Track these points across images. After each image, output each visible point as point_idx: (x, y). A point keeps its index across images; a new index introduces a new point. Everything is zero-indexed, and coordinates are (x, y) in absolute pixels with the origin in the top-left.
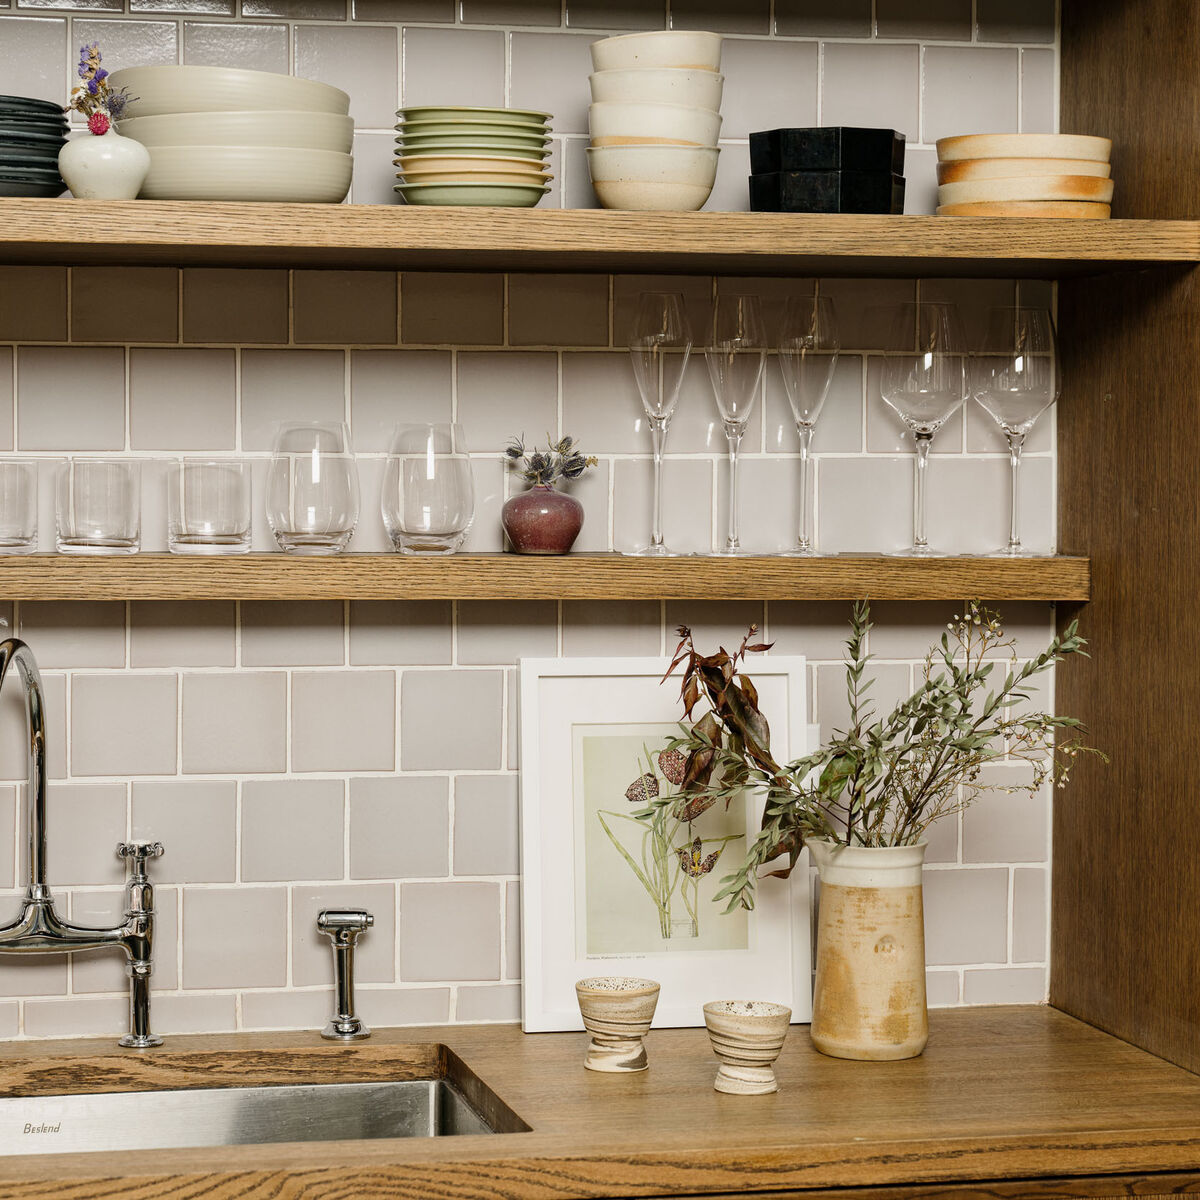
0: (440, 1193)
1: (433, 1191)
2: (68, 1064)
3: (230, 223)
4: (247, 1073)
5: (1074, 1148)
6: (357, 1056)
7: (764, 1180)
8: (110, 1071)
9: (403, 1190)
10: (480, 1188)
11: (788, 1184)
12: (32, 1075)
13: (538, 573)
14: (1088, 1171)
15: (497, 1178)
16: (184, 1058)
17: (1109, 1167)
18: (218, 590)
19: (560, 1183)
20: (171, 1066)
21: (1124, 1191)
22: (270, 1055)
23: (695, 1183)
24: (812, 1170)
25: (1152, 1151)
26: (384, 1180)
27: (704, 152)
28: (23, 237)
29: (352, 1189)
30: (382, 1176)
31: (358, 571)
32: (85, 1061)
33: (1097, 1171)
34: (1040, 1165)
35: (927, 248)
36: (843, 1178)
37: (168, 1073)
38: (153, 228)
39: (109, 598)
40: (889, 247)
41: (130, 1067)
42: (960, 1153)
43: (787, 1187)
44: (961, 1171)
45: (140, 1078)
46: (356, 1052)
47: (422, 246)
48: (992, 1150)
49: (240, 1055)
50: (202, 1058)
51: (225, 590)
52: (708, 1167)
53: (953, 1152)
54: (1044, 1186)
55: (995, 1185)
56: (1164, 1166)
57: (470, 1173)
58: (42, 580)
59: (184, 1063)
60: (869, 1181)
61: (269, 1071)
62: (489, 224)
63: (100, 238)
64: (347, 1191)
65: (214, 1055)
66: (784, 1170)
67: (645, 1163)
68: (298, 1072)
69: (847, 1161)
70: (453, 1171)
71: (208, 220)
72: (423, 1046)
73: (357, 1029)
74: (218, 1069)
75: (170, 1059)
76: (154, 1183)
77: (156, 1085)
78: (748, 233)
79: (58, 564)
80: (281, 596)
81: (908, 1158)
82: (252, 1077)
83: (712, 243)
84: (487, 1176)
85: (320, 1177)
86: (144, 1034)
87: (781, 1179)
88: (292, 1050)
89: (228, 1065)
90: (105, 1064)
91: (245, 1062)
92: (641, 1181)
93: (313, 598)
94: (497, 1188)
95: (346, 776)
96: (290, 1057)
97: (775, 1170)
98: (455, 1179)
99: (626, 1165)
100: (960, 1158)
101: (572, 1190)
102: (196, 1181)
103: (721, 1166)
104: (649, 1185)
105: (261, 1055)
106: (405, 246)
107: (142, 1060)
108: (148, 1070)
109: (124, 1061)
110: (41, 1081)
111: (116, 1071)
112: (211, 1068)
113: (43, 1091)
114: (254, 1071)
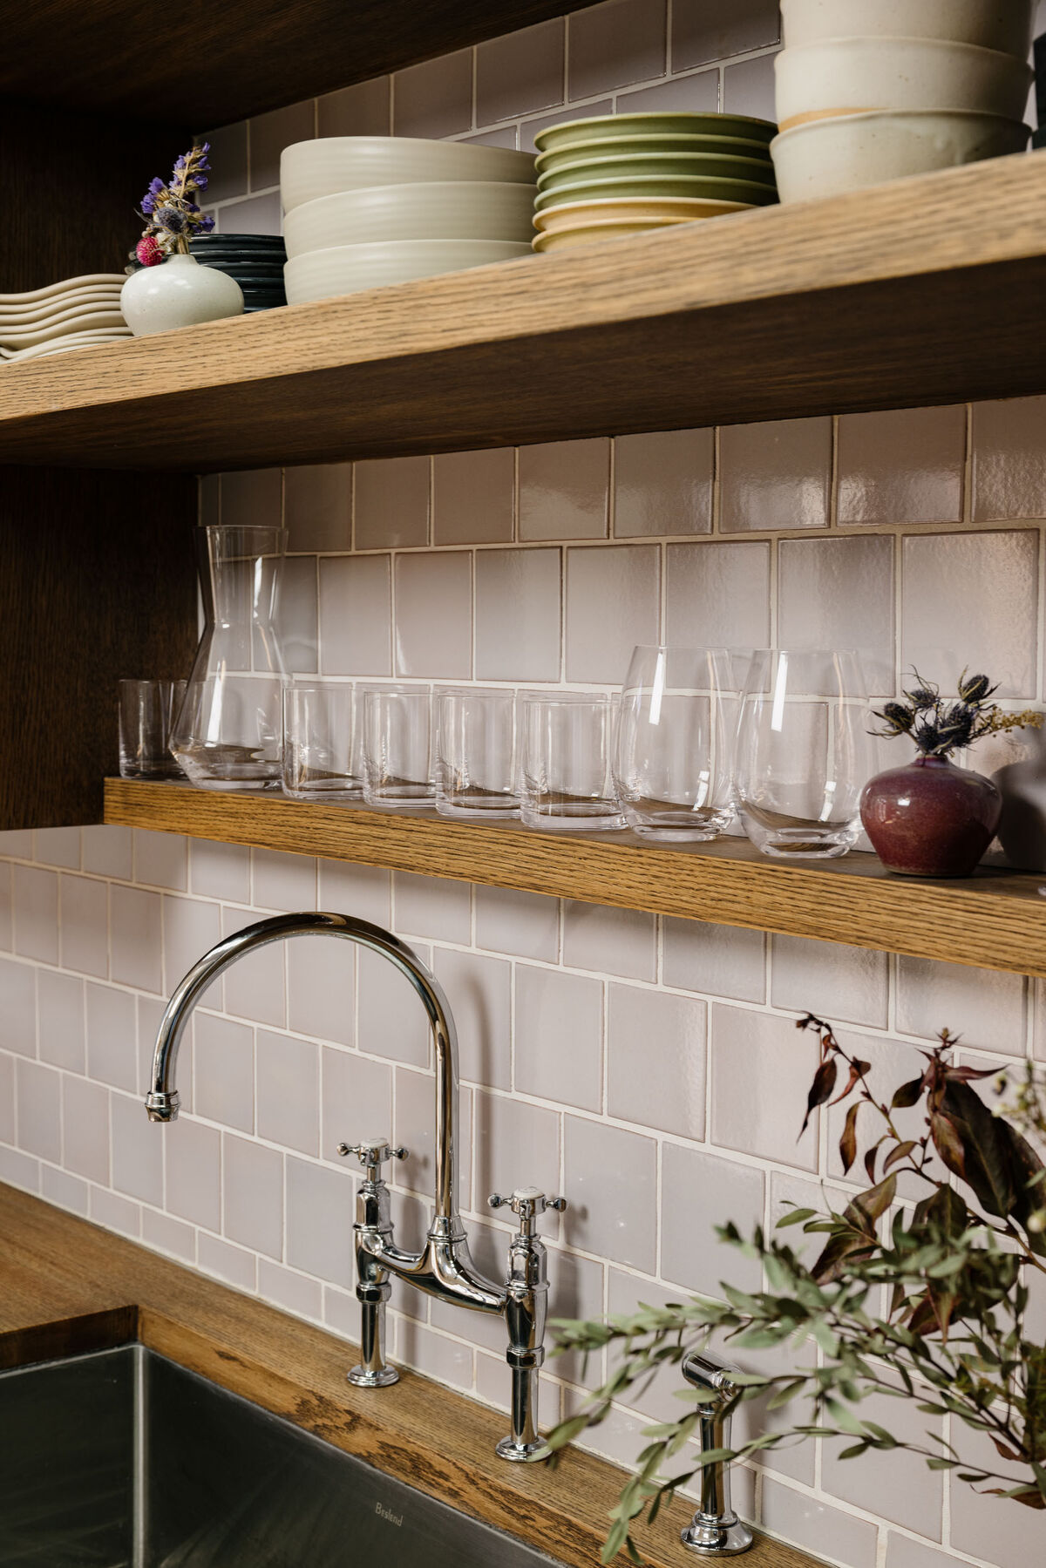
2: (409, 1448)
8: (441, 1474)
12: (383, 1445)
18: (521, 878)
20: (492, 1497)
22: (579, 1530)
32: (422, 1452)
37: (487, 1503)
45: (466, 1497)
49: (551, 1515)
50: (519, 1500)
59: (501, 1498)
61: (577, 1551)
65: (528, 1502)
74: (532, 1523)
75: (491, 1487)
77: (478, 1513)
89: (542, 1522)
90: (437, 1463)
91: (555, 1527)
96: (596, 1543)
105: (570, 1525)
107: (467, 1476)
108: (471, 1489)
109: (453, 1467)
110: (389, 1456)
111: (447, 1478)
112: (525, 1517)
113: (390, 1470)
114: (564, 1544)
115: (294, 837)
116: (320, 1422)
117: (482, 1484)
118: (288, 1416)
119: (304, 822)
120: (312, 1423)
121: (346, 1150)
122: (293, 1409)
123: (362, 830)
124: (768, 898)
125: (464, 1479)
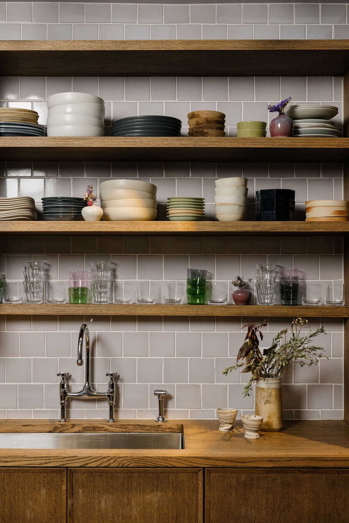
0: (155, 464)
1: (153, 463)
2: (92, 426)
4: (135, 429)
5: (322, 460)
7: (239, 465)
8: (102, 428)
9: (146, 463)
10: (165, 463)
11: (245, 466)
12: (83, 428)
14: (326, 467)
15: (170, 461)
16: (119, 425)
17: (331, 466)
18: (128, 313)
19: (186, 463)
20: (116, 427)
21: (336, 472)
22: (140, 425)
23: (221, 464)
24: (251, 463)
25: (344, 462)
26: (141, 460)
27: (241, 207)
29: (133, 462)
30: (141, 459)
32: (96, 425)
33: (328, 467)
34: (313, 465)
35: (293, 229)
36: (260, 465)
37: (116, 429)
38: (100, 227)
39: (102, 315)
41: (107, 427)
42: (291, 460)
43: (245, 467)
44: (291, 465)
45: (109, 430)
46: (161, 425)
47: (164, 231)
48: (300, 460)
49: (133, 425)
50: (124, 425)
51: (129, 313)
52: (224, 461)
53: (289, 460)
54: (314, 470)
55: (301, 469)
56: (347, 466)
57: (163, 459)
59: (120, 427)
60: (266, 466)
61: (140, 429)
62: (181, 225)
63: (87, 230)
64: (132, 462)
65: (127, 425)
66: (244, 462)
67: (208, 459)
68: (147, 430)
69: (261, 461)
70: (158, 459)
71: (113, 225)
72: (178, 425)
73: (163, 420)
74: (128, 428)
76: (85, 458)
77: (113, 431)
78: (246, 227)
79: (90, 306)
80: (143, 314)
81: (277, 461)
82: (136, 430)
83: (237, 229)
84: (167, 460)
85: (125, 458)
86: (112, 419)
87: (243, 465)
88: (146, 424)
89: (130, 427)
90: (100, 426)
91: (134, 427)
92: (207, 463)
93: (150, 315)
94: (170, 463)
95: (163, 358)
96: (145, 426)
97: (242, 462)
99: (203, 459)
100: (291, 462)
101: (189, 465)
102: (95, 458)
103: (227, 461)
104: (209, 464)
105: (138, 425)
106: (160, 231)
107: (109, 425)
108: (111, 428)
112: (126, 428)
113: (86, 432)
114: (137, 429)
116: (62, 429)
118: (50, 432)
120: (59, 431)
121: (58, 375)
122: (52, 430)
125: (108, 426)
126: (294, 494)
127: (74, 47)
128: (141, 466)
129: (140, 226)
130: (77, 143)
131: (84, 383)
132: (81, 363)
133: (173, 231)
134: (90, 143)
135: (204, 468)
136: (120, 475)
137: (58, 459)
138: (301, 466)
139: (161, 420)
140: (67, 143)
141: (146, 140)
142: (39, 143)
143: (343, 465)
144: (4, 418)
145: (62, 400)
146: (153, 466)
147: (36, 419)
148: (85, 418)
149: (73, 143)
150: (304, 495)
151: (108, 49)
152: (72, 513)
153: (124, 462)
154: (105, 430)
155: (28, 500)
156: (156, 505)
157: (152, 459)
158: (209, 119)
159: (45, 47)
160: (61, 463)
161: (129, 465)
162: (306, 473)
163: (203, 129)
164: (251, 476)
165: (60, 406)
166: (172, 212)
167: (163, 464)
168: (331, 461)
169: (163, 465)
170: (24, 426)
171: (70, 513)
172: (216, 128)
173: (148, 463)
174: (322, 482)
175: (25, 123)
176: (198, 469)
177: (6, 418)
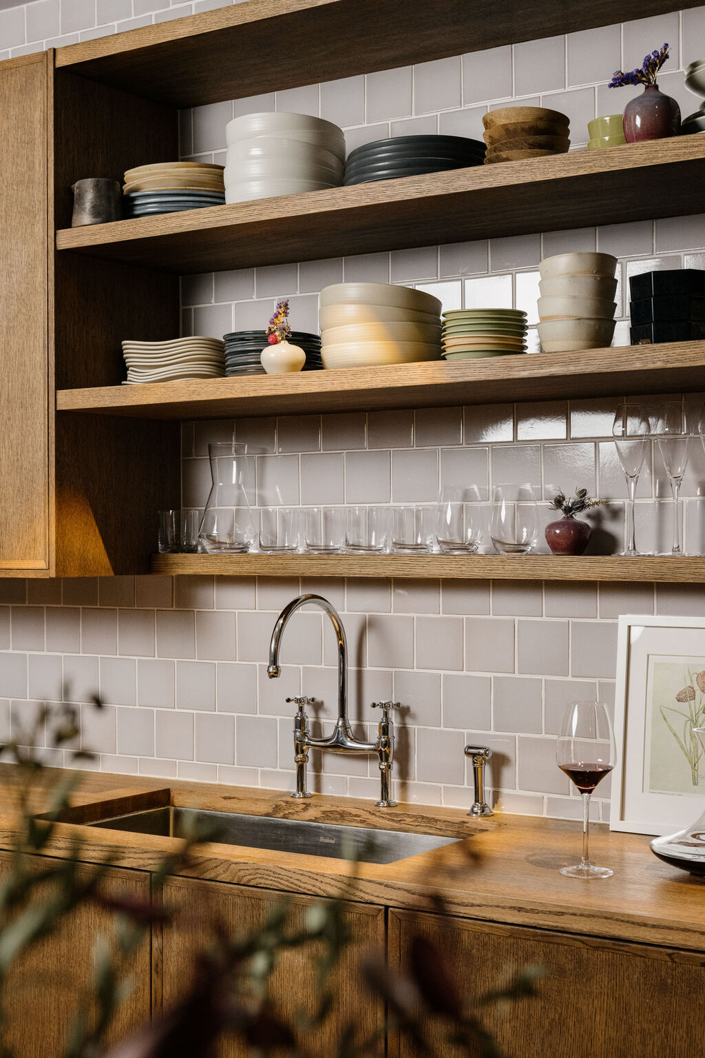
0: (296, 885)
1: (292, 883)
2: (338, 809)
3: (304, 382)
4: (417, 826)
5: (633, 923)
6: (467, 825)
8: (356, 816)
9: (280, 880)
10: (314, 886)
11: (465, 914)
12: (324, 812)
13: (551, 565)
14: (641, 940)
15: (322, 882)
17: (654, 940)
18: (398, 572)
19: (350, 890)
20: (383, 817)
21: (667, 958)
22: (427, 818)
23: (417, 903)
24: (478, 908)
26: (271, 873)
28: (223, 397)
30: (271, 871)
31: (462, 563)
32: (345, 809)
33: (647, 941)
34: (612, 931)
35: (653, 363)
36: (495, 916)
37: (381, 820)
39: (352, 576)
40: (630, 364)
42: (563, 914)
43: (465, 915)
44: (563, 925)
45: (369, 821)
46: (467, 823)
47: (388, 386)
48: (582, 915)
49: (414, 816)
51: (401, 572)
53: (559, 912)
54: (614, 944)
55: (584, 938)
56: (692, 946)
57: (309, 877)
58: (324, 566)
59: (388, 817)
60: (510, 921)
61: (426, 826)
62: (419, 371)
64: (256, 876)
65: (401, 814)
67: (392, 887)
68: (440, 829)
69: (498, 906)
70: (302, 875)
73: (483, 811)
74: (404, 822)
75: (382, 814)
77: (376, 826)
80: (427, 576)
81: (532, 911)
83: (531, 372)
84: (317, 880)
85: (244, 866)
86: (386, 800)
89: (408, 820)
90: (354, 811)
92: (390, 897)
94: (322, 887)
95: (492, 675)
96: (436, 821)
98: (304, 879)
99: (383, 886)
100: (562, 917)
101: (357, 896)
104: (394, 900)
105: (423, 817)
106: (380, 386)
107: (370, 812)
108: (373, 817)
109: (362, 811)
110: (327, 816)
111: (358, 816)
112: (401, 821)
113: (328, 822)
114: (420, 826)
115: (274, 569)
116: (286, 812)
117: (378, 814)
118: (267, 815)
119: (280, 561)
120: (282, 814)
121: (288, 700)
122: (270, 810)
123: (314, 562)
124: (512, 567)
125: (368, 814)
126: (572, 995)
127: (228, 19)
128: (271, 887)
129: (344, 380)
130: (236, 215)
131: (336, 722)
132: (276, 673)
133: (406, 385)
134: (256, 212)
135: (387, 907)
136: (238, 900)
137: (136, 853)
138: (585, 930)
139: (479, 812)
140: (218, 218)
141: (353, 193)
142: (173, 225)
143: (683, 942)
144: (214, 783)
145: (297, 753)
146: (291, 890)
147: (264, 788)
148: (348, 795)
149: (228, 217)
150: (596, 1002)
151: (285, 12)
152: (160, 966)
153: (242, 873)
154: (362, 822)
155: (95, 928)
156: (301, 975)
157: (290, 874)
158: (511, 128)
159: (182, 31)
160: (141, 862)
161: (249, 881)
162: (597, 948)
163: (501, 151)
164: (481, 938)
165: (295, 765)
166: (452, 342)
167: (310, 887)
168: (654, 926)
169: (308, 890)
170: (225, 798)
171: (157, 965)
172: (529, 144)
173: (282, 882)
174: (636, 977)
175: (186, 189)
176: (375, 907)
177: (217, 782)
